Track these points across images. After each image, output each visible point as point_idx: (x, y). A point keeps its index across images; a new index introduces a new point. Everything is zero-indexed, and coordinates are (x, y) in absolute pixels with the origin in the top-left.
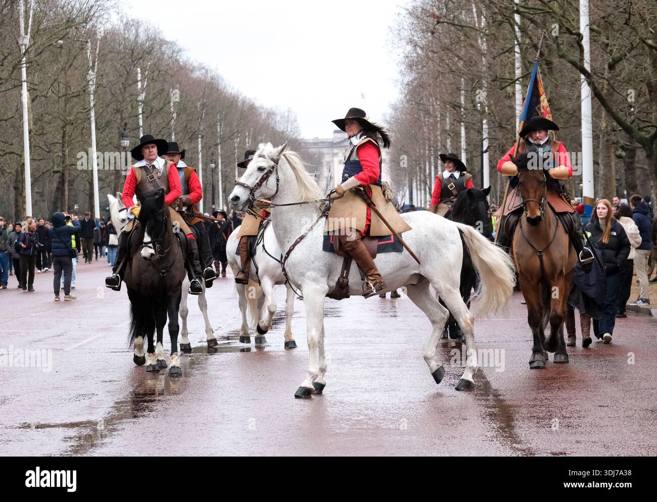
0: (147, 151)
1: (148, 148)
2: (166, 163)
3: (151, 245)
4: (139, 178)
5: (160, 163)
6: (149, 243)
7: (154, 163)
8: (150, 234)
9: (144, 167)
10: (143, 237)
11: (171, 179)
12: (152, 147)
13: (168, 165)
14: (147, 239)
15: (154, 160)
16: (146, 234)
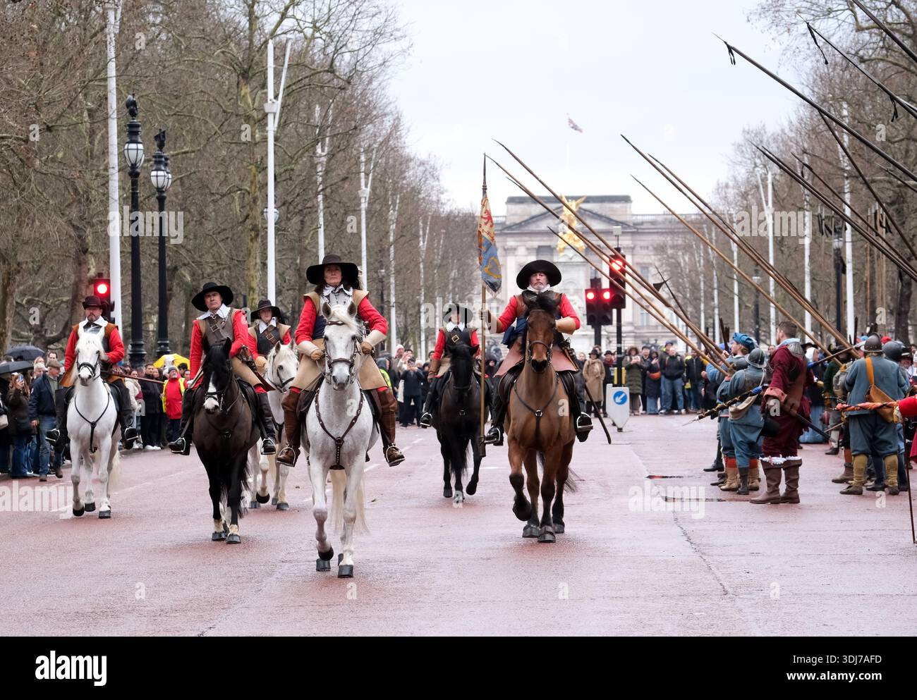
0: (208, 300)
1: (209, 296)
2: (231, 311)
3: (216, 396)
4: (203, 330)
5: (224, 311)
6: (214, 393)
7: (218, 312)
8: (215, 384)
9: (209, 318)
10: (207, 387)
11: (236, 327)
12: (214, 295)
13: (233, 313)
14: (212, 389)
15: (217, 309)
16: (211, 384)
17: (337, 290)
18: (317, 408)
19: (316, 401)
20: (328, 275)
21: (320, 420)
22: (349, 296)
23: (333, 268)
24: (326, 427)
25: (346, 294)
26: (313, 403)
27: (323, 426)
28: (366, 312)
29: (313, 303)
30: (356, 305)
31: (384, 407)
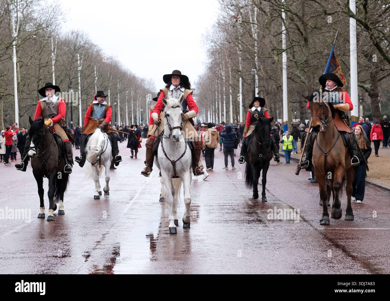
3: (34, 149)
5: (54, 99)
7: (51, 99)
8: (34, 143)
17: (177, 88)
18: (162, 146)
19: (162, 142)
20: (173, 81)
21: (164, 152)
22: (182, 92)
23: (176, 77)
24: (168, 156)
25: (181, 90)
26: (160, 143)
27: (165, 155)
28: (190, 101)
29: (164, 94)
30: (185, 97)
31: (196, 146)
